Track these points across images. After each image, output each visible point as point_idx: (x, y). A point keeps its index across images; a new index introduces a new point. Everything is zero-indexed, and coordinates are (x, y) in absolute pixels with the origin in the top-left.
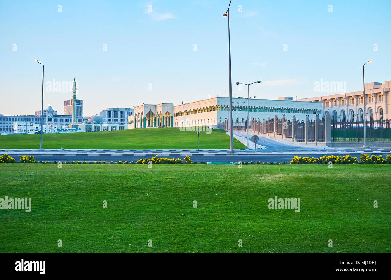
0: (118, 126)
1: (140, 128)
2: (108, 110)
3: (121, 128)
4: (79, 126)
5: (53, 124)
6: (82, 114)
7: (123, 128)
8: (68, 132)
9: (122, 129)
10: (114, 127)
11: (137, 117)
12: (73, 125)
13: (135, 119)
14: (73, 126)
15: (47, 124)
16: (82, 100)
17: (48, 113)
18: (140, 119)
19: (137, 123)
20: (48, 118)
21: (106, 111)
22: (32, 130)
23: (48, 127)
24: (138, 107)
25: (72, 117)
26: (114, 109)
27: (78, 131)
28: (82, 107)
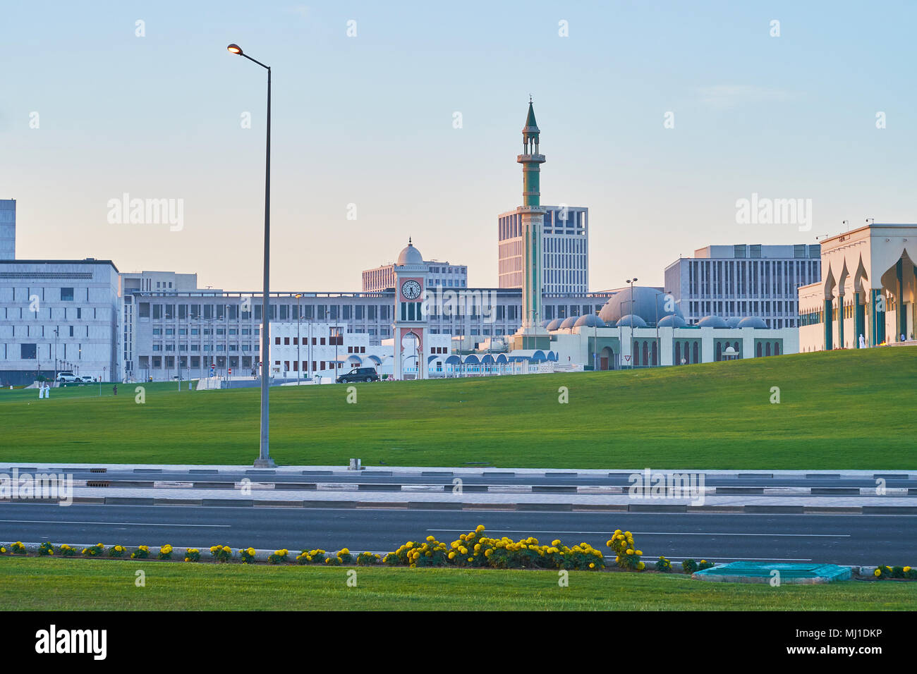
0: (749, 337)
1: (851, 346)
2: (706, 255)
3: (768, 348)
4: (554, 339)
5: (425, 331)
6: (584, 278)
7: (778, 344)
8: (499, 371)
9: (772, 351)
10: (728, 345)
11: (836, 292)
12: (525, 338)
13: (828, 303)
14: (528, 342)
15: (398, 332)
16: (586, 210)
17: (401, 279)
18: (849, 297)
19: (835, 324)
20: (403, 305)
21: (696, 263)
22: (327, 365)
23: (402, 348)
24: (842, 238)
25: (524, 293)
26: (739, 249)
27: (546, 364)
28: (584, 244)
